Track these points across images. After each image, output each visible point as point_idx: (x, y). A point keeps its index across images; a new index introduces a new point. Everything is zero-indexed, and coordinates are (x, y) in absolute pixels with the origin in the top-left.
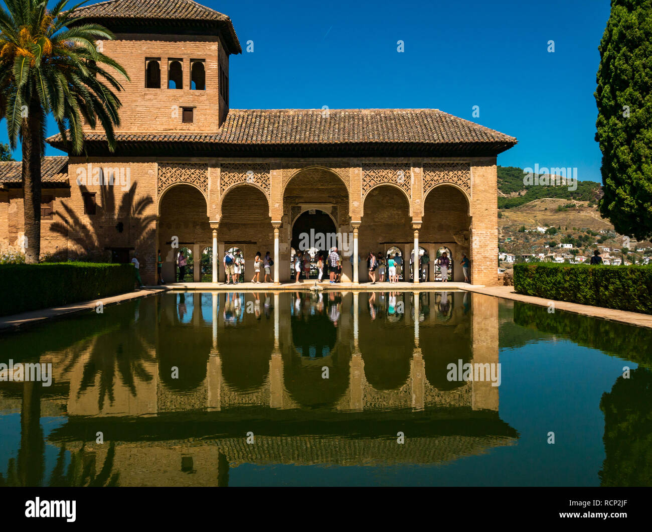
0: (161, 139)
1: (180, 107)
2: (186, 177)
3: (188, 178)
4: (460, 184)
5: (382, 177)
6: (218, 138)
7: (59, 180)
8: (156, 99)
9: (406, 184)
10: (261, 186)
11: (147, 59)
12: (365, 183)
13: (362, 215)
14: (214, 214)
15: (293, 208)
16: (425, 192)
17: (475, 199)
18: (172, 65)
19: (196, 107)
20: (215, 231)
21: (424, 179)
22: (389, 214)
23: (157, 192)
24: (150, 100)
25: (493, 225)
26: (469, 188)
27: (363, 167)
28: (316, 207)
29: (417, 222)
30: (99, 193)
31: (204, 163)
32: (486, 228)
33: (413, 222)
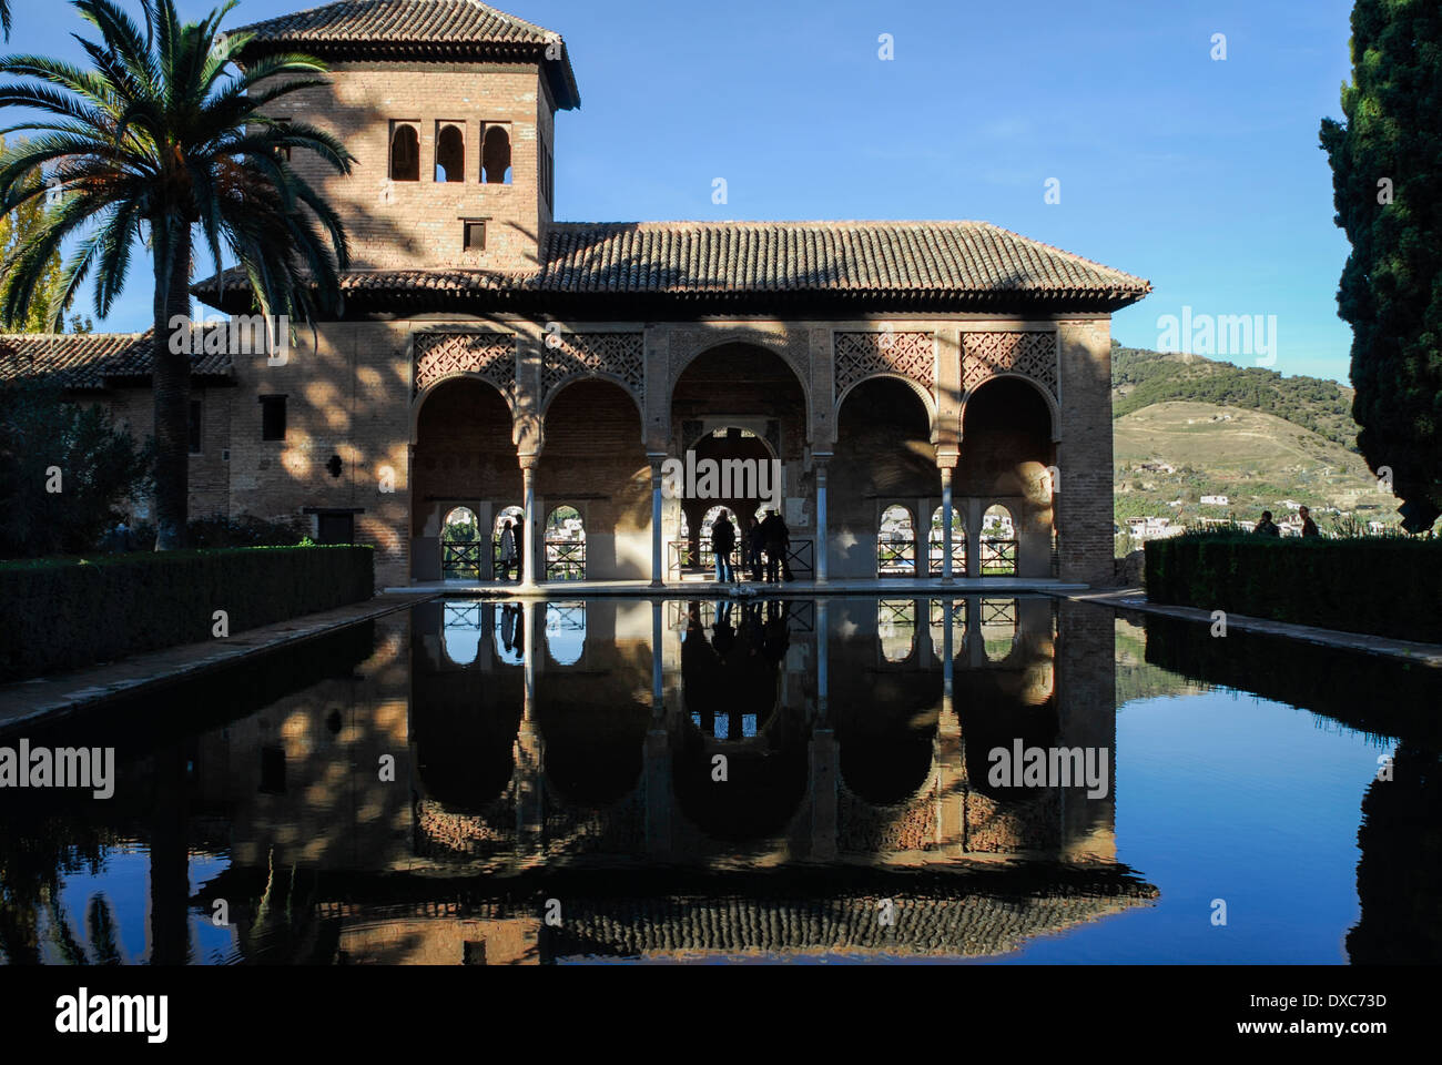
0: (420, 284)
1: (460, 219)
2: (470, 363)
3: (474, 365)
4: (1036, 376)
5: (875, 361)
6: (537, 282)
7: (213, 371)
8: (410, 203)
9: (926, 375)
10: (626, 379)
11: (392, 122)
12: (841, 373)
13: (835, 440)
15: (686, 426)
16: (964, 391)
17: (1067, 405)
19: (491, 219)
20: (527, 472)
21: (961, 365)
24: (400, 205)
25: (1104, 460)
26: (1055, 383)
27: (835, 340)
28: (734, 422)
29: (949, 453)
30: (292, 396)
31: (506, 332)
32: (1091, 466)
33: (939, 453)
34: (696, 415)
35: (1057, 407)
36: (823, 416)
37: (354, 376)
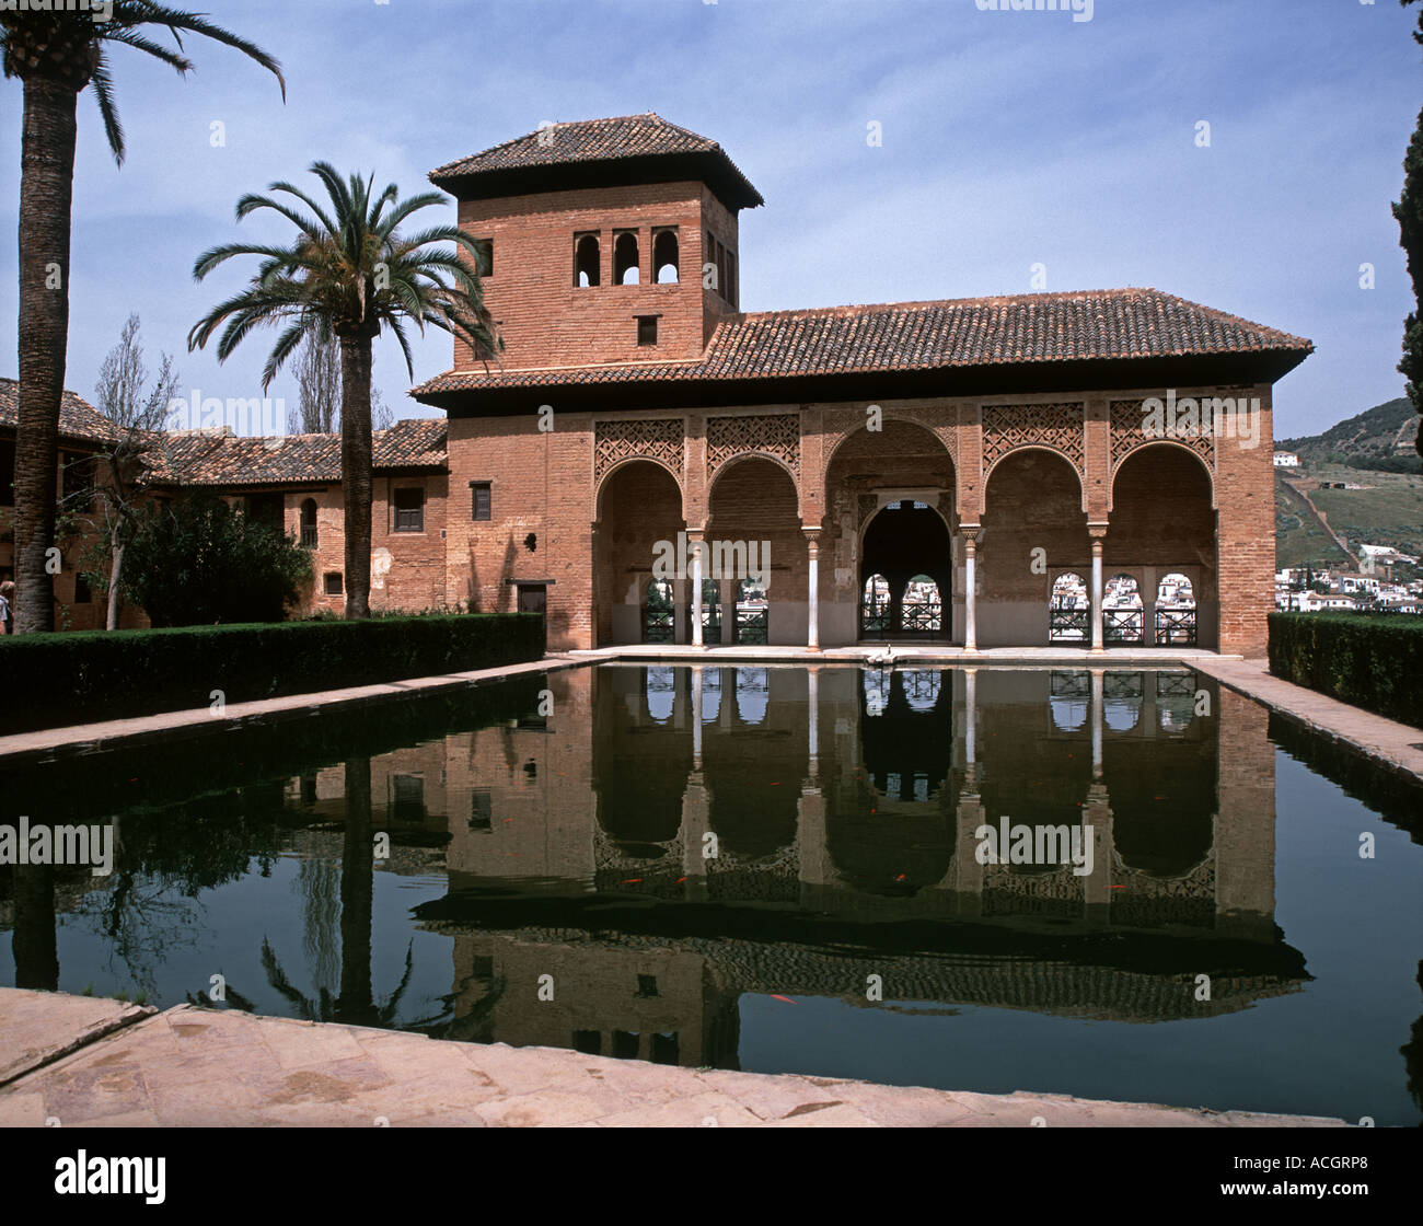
0: (597, 379)
1: (634, 317)
2: (645, 447)
3: (649, 448)
4: (1191, 443)
5: (1023, 433)
6: (699, 372)
7: (431, 462)
8: (592, 305)
9: (1075, 445)
10: (784, 458)
11: (576, 234)
12: (989, 446)
13: (982, 511)
14: (697, 515)
15: (862, 499)
16: (1115, 460)
17: (1224, 472)
18: (619, 243)
19: (661, 316)
21: (1112, 435)
22: (1058, 507)
23: (593, 477)
24: (582, 308)
25: (1265, 528)
26: (1212, 449)
27: (983, 414)
28: (907, 495)
29: (1098, 523)
30: (495, 481)
31: (676, 418)
32: (1250, 533)
33: (1089, 524)
34: (871, 489)
35: (1214, 473)
36: (971, 489)
37: (547, 462)
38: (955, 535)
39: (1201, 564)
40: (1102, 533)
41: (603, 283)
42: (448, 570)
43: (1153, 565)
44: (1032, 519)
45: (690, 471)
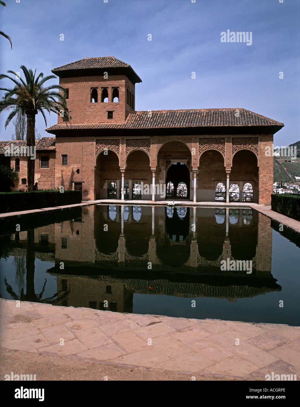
0: (96, 128)
1: (107, 111)
2: (109, 146)
3: (110, 147)
4: (253, 149)
5: (209, 145)
6: (124, 127)
7: (51, 149)
8: (95, 108)
9: (223, 149)
10: (146, 150)
11: (91, 88)
12: (201, 149)
13: (198, 166)
14: (123, 165)
15: (167, 162)
16: (233, 153)
17: (261, 157)
18: (103, 91)
19: (114, 111)
20: (123, 174)
21: (232, 146)
22: (218, 165)
23: (95, 154)
24: (93, 108)
25: (271, 172)
26: (258, 151)
27: (199, 140)
28: (178, 161)
29: (228, 170)
30: (69, 155)
31: (118, 139)
32: (267, 173)
33: (226, 170)
34: (169, 159)
35: (258, 157)
36: (195, 160)
37: (83, 150)
38: (191, 172)
39: (254, 181)
40: (230, 172)
41: (98, 102)
42: (55, 178)
43: (242, 181)
44: (211, 168)
45: (121, 153)
